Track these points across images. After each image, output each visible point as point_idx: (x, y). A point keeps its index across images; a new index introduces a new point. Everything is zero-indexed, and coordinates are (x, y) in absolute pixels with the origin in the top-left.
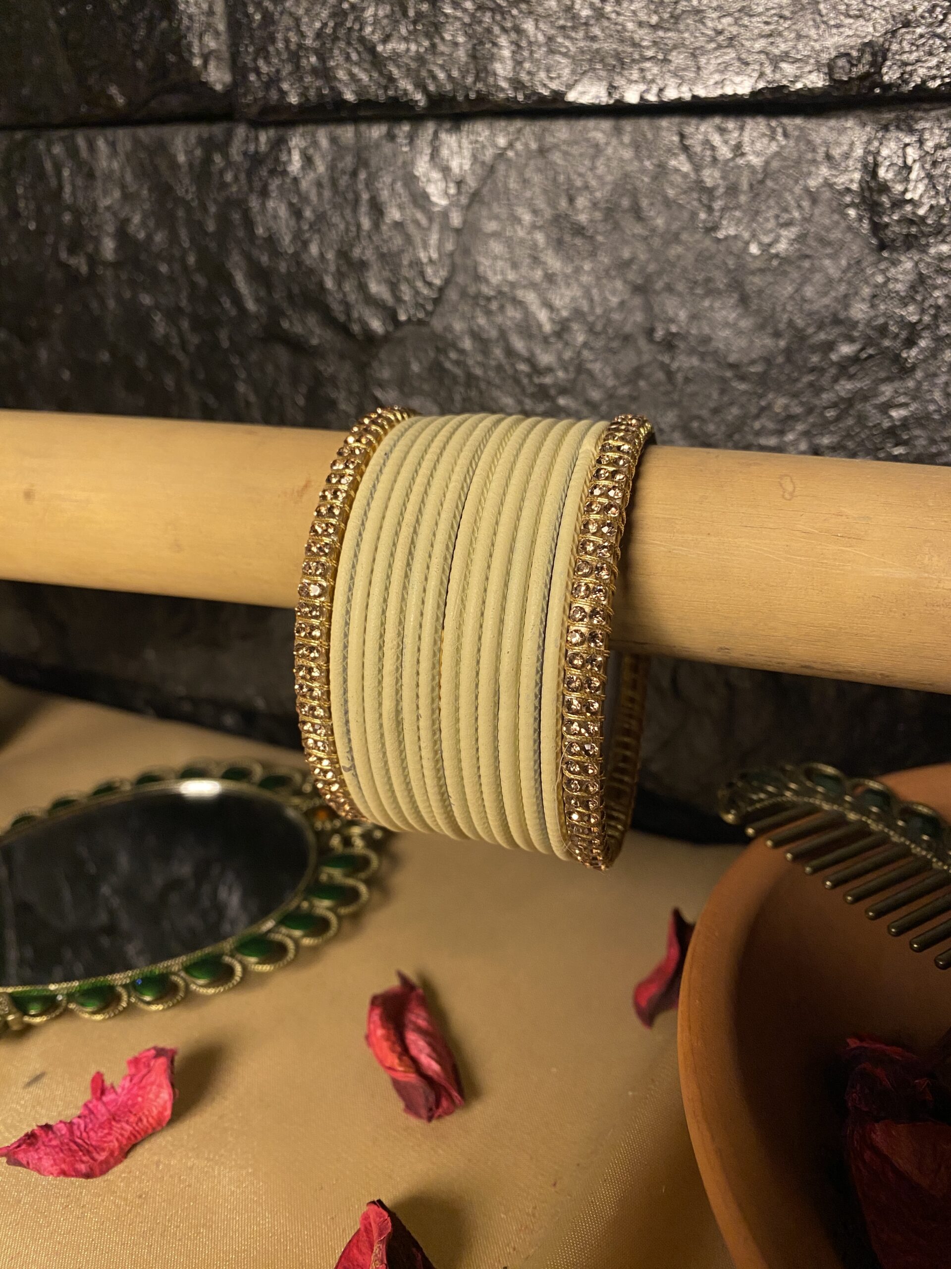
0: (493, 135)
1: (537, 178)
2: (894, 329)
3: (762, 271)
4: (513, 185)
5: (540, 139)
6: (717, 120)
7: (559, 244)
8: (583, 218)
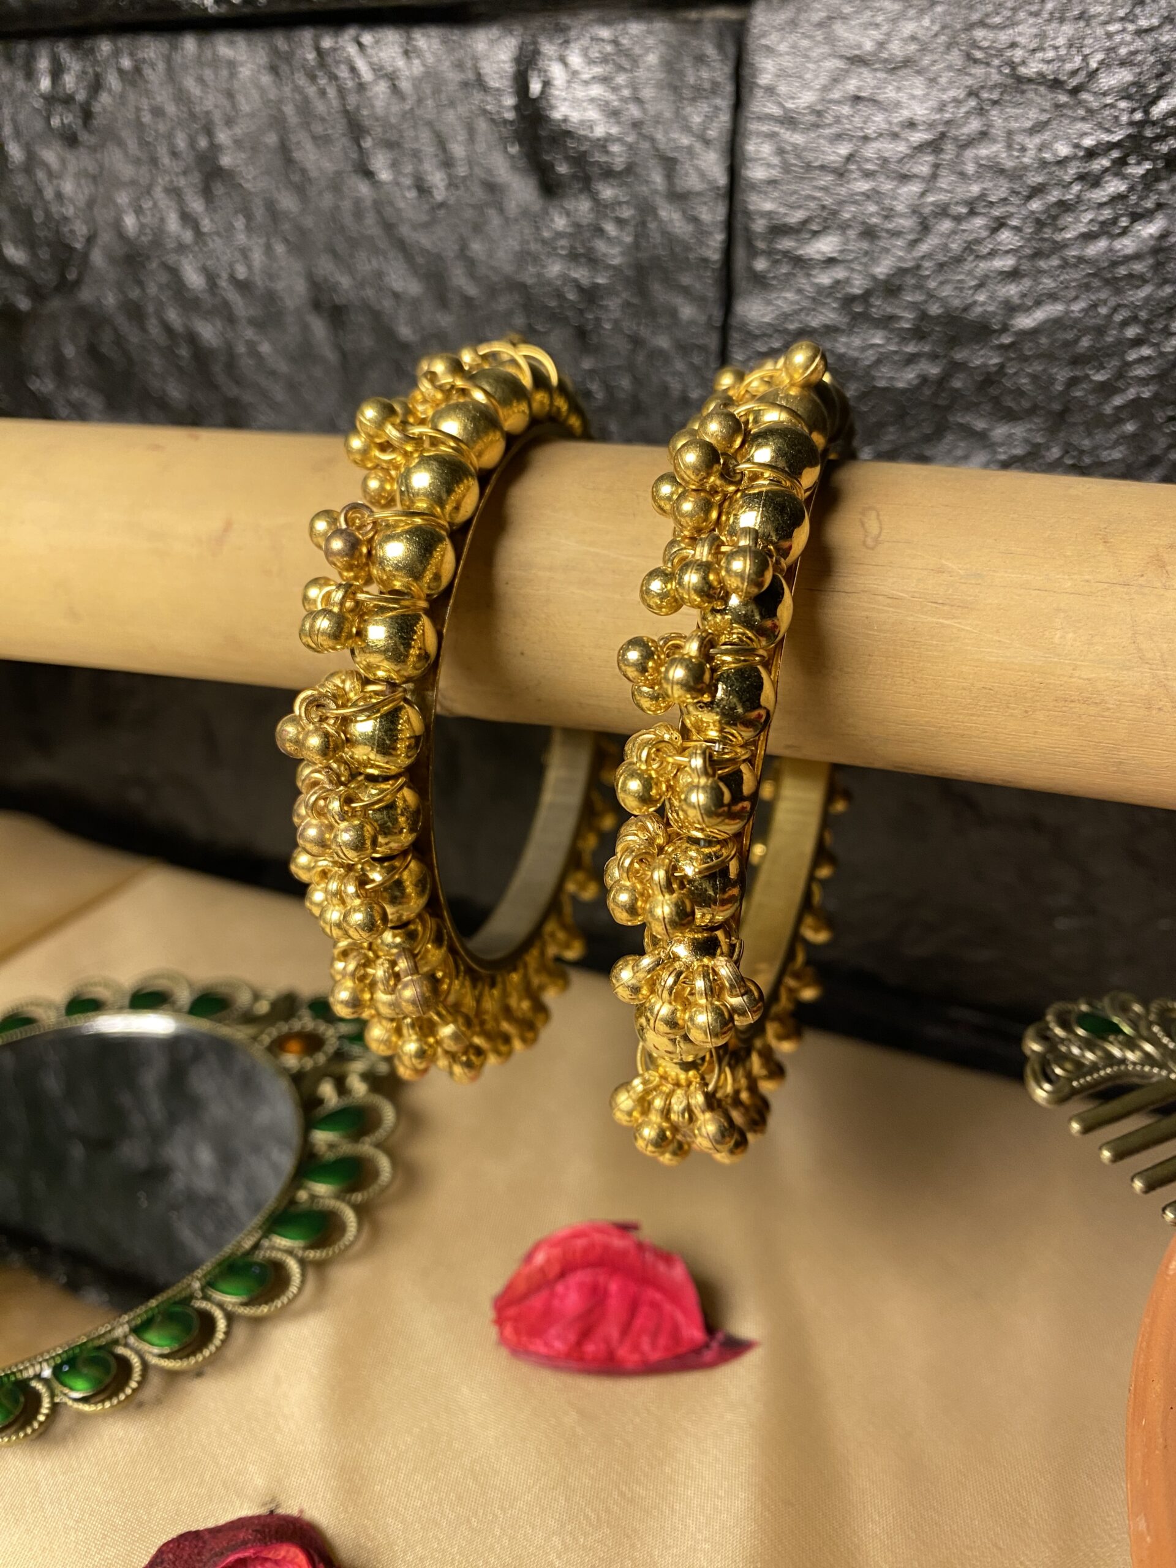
0: (116, 53)
1: (171, 109)
2: (571, 296)
3: (426, 226)
4: (147, 118)
5: (168, 60)
6: (351, 32)
7: (207, 193)
8: (226, 161)
